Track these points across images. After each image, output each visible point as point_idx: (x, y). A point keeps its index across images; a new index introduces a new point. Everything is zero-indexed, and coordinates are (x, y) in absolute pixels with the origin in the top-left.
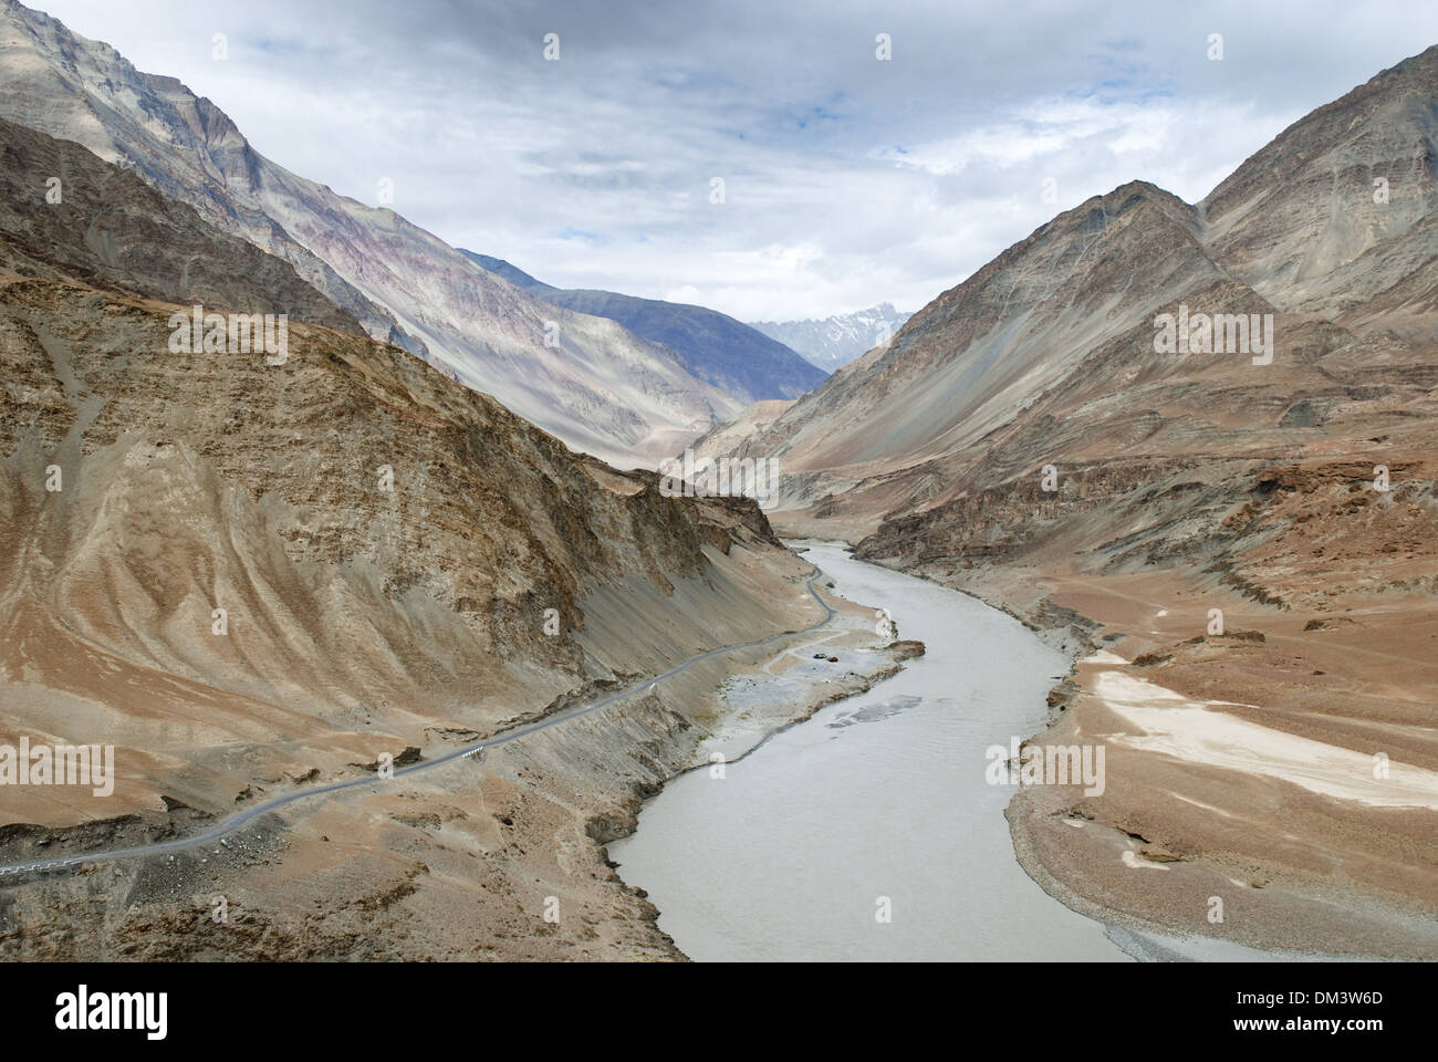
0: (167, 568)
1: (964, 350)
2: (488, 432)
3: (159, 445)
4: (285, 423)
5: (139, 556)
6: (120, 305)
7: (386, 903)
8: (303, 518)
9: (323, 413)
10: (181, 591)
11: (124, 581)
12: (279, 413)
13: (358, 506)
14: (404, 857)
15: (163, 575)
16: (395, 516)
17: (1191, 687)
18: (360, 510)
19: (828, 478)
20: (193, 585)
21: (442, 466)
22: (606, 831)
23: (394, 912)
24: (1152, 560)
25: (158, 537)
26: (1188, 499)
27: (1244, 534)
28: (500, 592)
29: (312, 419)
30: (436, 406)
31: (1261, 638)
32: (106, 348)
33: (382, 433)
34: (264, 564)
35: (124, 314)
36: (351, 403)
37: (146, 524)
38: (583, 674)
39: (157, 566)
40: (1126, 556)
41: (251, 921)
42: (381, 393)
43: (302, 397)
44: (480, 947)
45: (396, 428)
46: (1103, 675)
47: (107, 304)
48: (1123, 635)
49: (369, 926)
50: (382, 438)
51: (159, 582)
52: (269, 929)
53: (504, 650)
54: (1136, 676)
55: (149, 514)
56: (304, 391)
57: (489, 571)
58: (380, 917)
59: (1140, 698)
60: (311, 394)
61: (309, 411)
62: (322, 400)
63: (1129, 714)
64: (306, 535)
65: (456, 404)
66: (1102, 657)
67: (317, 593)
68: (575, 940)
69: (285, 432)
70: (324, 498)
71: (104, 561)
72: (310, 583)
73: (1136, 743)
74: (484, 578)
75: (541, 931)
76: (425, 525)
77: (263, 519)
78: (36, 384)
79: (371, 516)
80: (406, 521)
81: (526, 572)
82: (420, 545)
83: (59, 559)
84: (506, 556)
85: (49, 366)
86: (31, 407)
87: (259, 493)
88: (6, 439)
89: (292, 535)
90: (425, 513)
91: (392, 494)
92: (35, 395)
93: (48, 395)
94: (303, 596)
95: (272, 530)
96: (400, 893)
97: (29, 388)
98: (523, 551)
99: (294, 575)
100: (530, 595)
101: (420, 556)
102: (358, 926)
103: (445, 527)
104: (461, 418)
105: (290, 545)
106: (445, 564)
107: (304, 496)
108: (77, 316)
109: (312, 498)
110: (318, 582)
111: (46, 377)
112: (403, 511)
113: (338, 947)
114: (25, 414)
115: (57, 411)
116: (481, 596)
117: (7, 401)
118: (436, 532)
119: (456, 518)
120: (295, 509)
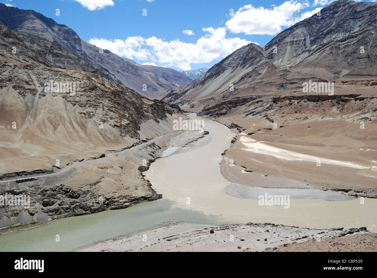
0: (56, 120)
1: (219, 76)
2: (122, 92)
3: (54, 96)
4: (79, 91)
5: (50, 118)
6: (46, 69)
7: (95, 184)
8: (83, 110)
9: (87, 89)
10: (59, 124)
11: (47, 123)
13: (94, 107)
14: (99, 175)
15: (55, 122)
16: (102, 109)
17: (258, 139)
18: (94, 108)
19: (193, 101)
20: (61, 124)
21: (111, 99)
22: (142, 169)
23: (96, 186)
24: (253, 115)
25: (54, 114)
26: (260, 103)
27: (270, 110)
28: (123, 123)
29: (84, 91)
30: (111, 87)
31: (271, 129)
32: (44, 77)
33: (99, 93)
34: (75, 119)
35: (47, 70)
36: (92, 87)
37: (52, 112)
38: (139, 139)
39: (54, 120)
40: (248, 114)
41: (68, 189)
42: (99, 85)
43: (82, 86)
44: (113, 193)
45: (102, 92)
46: (242, 137)
47: (44, 69)
48: (246, 129)
49: (92, 189)
50: (99, 94)
51: (54, 123)
52: (71, 190)
53: (123, 135)
54: (248, 137)
55: (52, 110)
56: (83, 85)
57: (120, 119)
58: (94, 187)
59: (248, 141)
60: (85, 85)
61: (84, 89)
62: (86, 87)
63: (246, 144)
64: (84, 113)
65: (115, 87)
66: (242, 133)
67: (85, 125)
68: (133, 190)
69: (79, 93)
70: (87, 106)
71: (43, 119)
72: (84, 123)
73: (246, 150)
74: (119, 121)
75: (126, 189)
76: (107, 111)
77: (75, 110)
78: (30, 85)
79: (97, 109)
80: (104, 110)
81: (128, 120)
82: (106, 115)
83: (34, 119)
84: (124, 116)
85: (32, 81)
86: (29, 89)
87: (74, 105)
88: (24, 96)
89: (81, 113)
90: (107, 108)
91: (101, 105)
92: (29, 87)
93: (32, 87)
94: (83, 125)
95: (77, 112)
96: (98, 182)
97: (28, 86)
98: (127, 115)
99: (82, 121)
100: (128, 124)
101: (107, 117)
102: (89, 189)
103: (111, 111)
104: (116, 90)
105: (80, 115)
106: (111, 118)
107: (83, 106)
108: (38, 71)
109: (85, 106)
110: (86, 122)
111: (32, 83)
112: (103, 108)
113: (86, 193)
114: (28, 91)
115: (34, 90)
116: (119, 124)
117: (24, 88)
118: (110, 112)
119: (114, 109)
120: (81, 108)
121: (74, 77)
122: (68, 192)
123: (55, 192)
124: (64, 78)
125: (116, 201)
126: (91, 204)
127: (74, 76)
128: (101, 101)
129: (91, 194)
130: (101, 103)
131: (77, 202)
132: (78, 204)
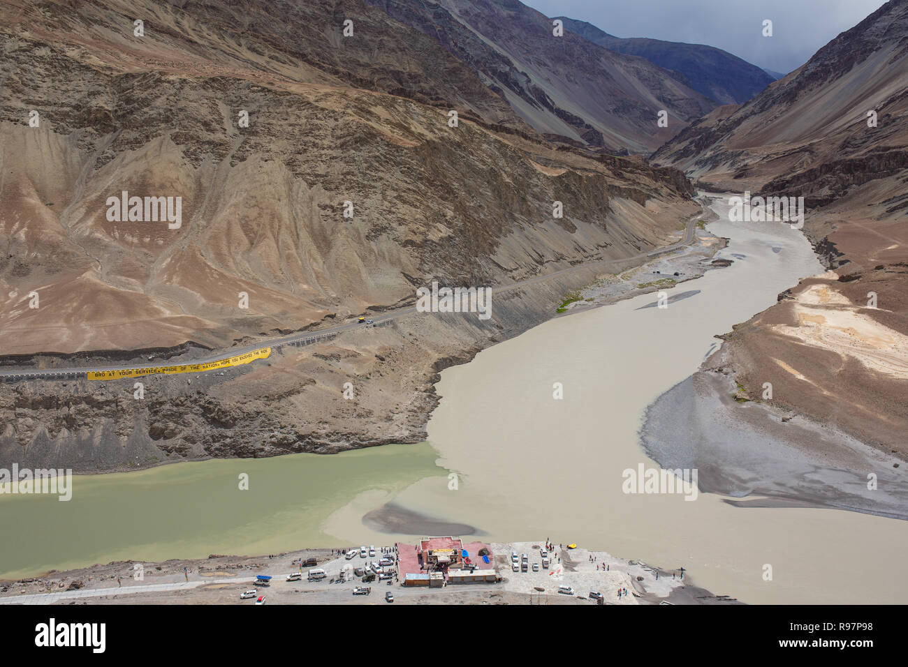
0: (259, 225)
1: (848, 71)
2: (459, 145)
3: (266, 161)
4: (330, 147)
5: (247, 219)
6: (258, 87)
7: (280, 397)
8: (330, 198)
9: (349, 141)
10: (263, 236)
11: (238, 232)
12: (326, 142)
13: (360, 191)
14: (304, 376)
15: (256, 228)
16: (380, 196)
18: (361, 194)
19: (747, 154)
20: (270, 235)
21: (408, 168)
23: (283, 403)
25: (258, 209)
28: (430, 237)
29: (342, 146)
30: (425, 132)
33: (379, 151)
34: (307, 223)
35: (259, 91)
36: (363, 136)
37: (253, 202)
39: (254, 225)
40: (896, 208)
41: (210, 403)
42: (386, 129)
43: (339, 133)
44: (320, 422)
45: (386, 148)
46: (814, 287)
47: (252, 87)
49: (268, 408)
50: (378, 154)
51: (254, 232)
52: (218, 407)
53: (426, 268)
55: (256, 198)
56: (341, 129)
57: (427, 225)
58: (275, 404)
60: (345, 131)
61: (342, 140)
62: (349, 135)
63: (801, 312)
64: (332, 207)
66: (828, 275)
67: (331, 238)
69: (330, 152)
70: (343, 187)
71: (229, 223)
72: (329, 232)
74: (422, 229)
75: (359, 416)
76: (395, 201)
77: (312, 199)
78: (213, 131)
79: (366, 197)
80: (384, 198)
81: (449, 224)
82: (390, 212)
83: (209, 221)
84: (439, 217)
85: (220, 122)
86: (209, 143)
87: (311, 185)
88: (196, 159)
89: (324, 207)
90: (395, 194)
91: (378, 184)
92: (212, 137)
93: (218, 136)
94: (325, 239)
95: (315, 204)
96: (290, 393)
97: (209, 133)
98: (450, 214)
99: (322, 228)
100: (450, 238)
101: (389, 217)
102: (262, 408)
103: (404, 202)
104: (442, 138)
105: (322, 212)
106: (401, 222)
107: (333, 186)
108: (238, 93)
109: (337, 188)
110: (333, 232)
111: (218, 127)
112: (383, 194)
113: (250, 417)
114: (207, 146)
115: (221, 145)
116: (418, 239)
117: (198, 141)
118: (400, 205)
119: (410, 197)
120: (328, 193)
121: (323, 109)
122: (210, 411)
123: (181, 409)
124: (297, 112)
125: (322, 445)
126: (259, 445)
127: (321, 104)
128: (381, 174)
129: (263, 422)
130: (381, 179)
131: (227, 437)
132: (228, 440)
